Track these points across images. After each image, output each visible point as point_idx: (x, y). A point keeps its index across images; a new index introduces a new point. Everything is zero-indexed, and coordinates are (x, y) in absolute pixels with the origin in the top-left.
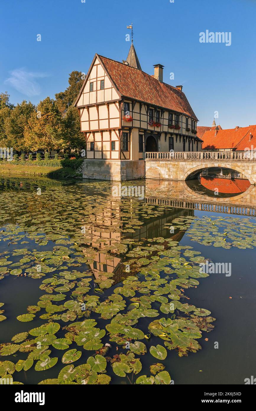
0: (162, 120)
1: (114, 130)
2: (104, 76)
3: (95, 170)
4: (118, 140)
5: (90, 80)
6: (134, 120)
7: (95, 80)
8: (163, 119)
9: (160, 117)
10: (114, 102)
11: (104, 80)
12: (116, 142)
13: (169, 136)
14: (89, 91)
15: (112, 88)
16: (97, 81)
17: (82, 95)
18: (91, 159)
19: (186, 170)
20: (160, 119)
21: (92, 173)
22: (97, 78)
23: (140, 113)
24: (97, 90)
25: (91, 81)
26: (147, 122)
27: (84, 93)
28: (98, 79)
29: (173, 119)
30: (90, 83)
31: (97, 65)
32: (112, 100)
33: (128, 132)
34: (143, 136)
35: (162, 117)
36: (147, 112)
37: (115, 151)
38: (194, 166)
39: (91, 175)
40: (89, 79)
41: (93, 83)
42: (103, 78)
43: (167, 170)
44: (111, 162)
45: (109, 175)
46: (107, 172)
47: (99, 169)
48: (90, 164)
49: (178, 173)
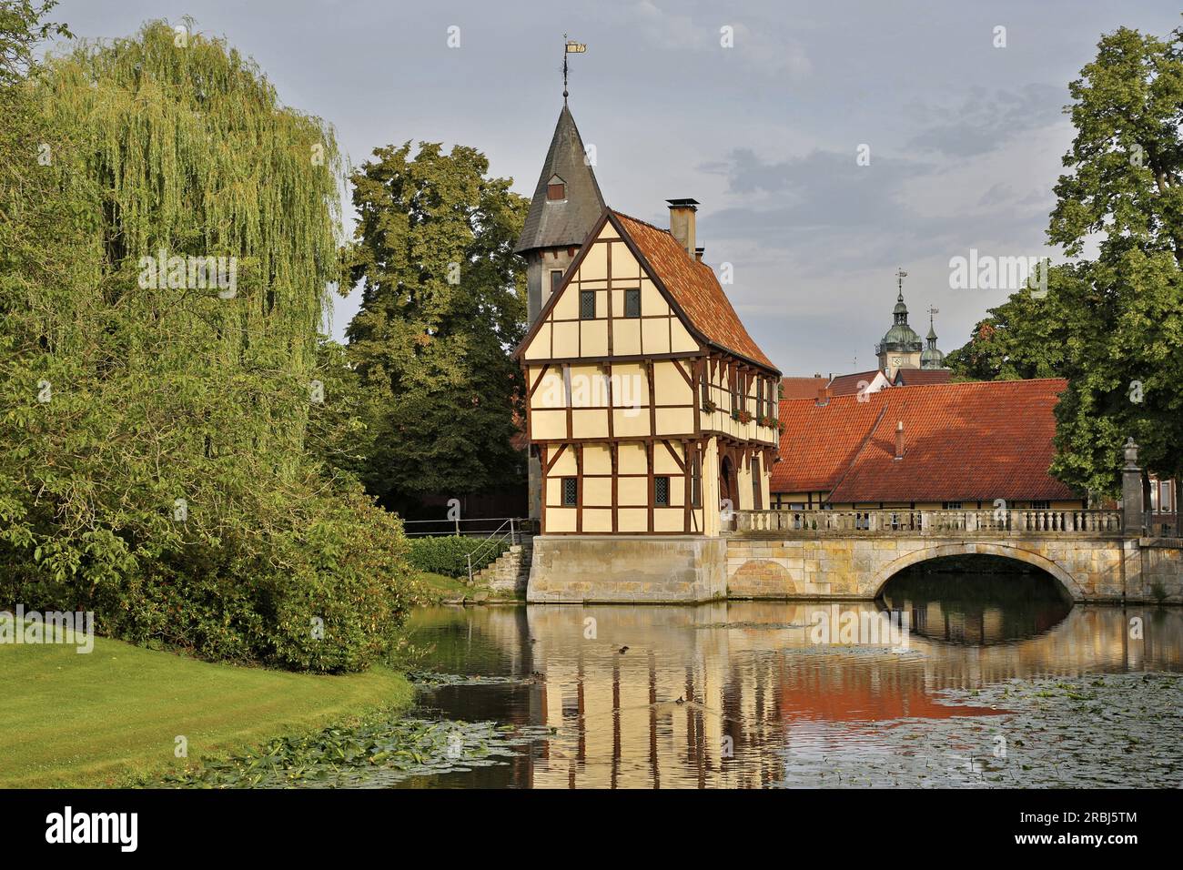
1: (665, 440)
2: (640, 279)
3: (584, 572)
4: (681, 472)
5: (580, 282)
6: (713, 412)
7: (604, 285)
9: (746, 394)
10: (673, 358)
11: (638, 291)
12: (671, 478)
13: (753, 452)
14: (577, 317)
15: (670, 317)
16: (609, 290)
17: (546, 326)
18: (565, 534)
19: (876, 566)
20: (746, 399)
21: (571, 583)
22: (609, 279)
23: (721, 388)
24: (610, 318)
25: (585, 286)
26: (729, 411)
27: (552, 322)
28: (615, 284)
29: (765, 397)
30: (582, 292)
31: (609, 241)
32: (671, 353)
33: (701, 447)
36: (729, 384)
37: (671, 507)
38: (903, 553)
39: (566, 590)
40: (576, 278)
41: (593, 292)
42: (635, 284)
43: (810, 567)
44: (654, 543)
45: (648, 585)
46: (637, 575)
47: (603, 568)
48: (560, 551)
49: (849, 576)
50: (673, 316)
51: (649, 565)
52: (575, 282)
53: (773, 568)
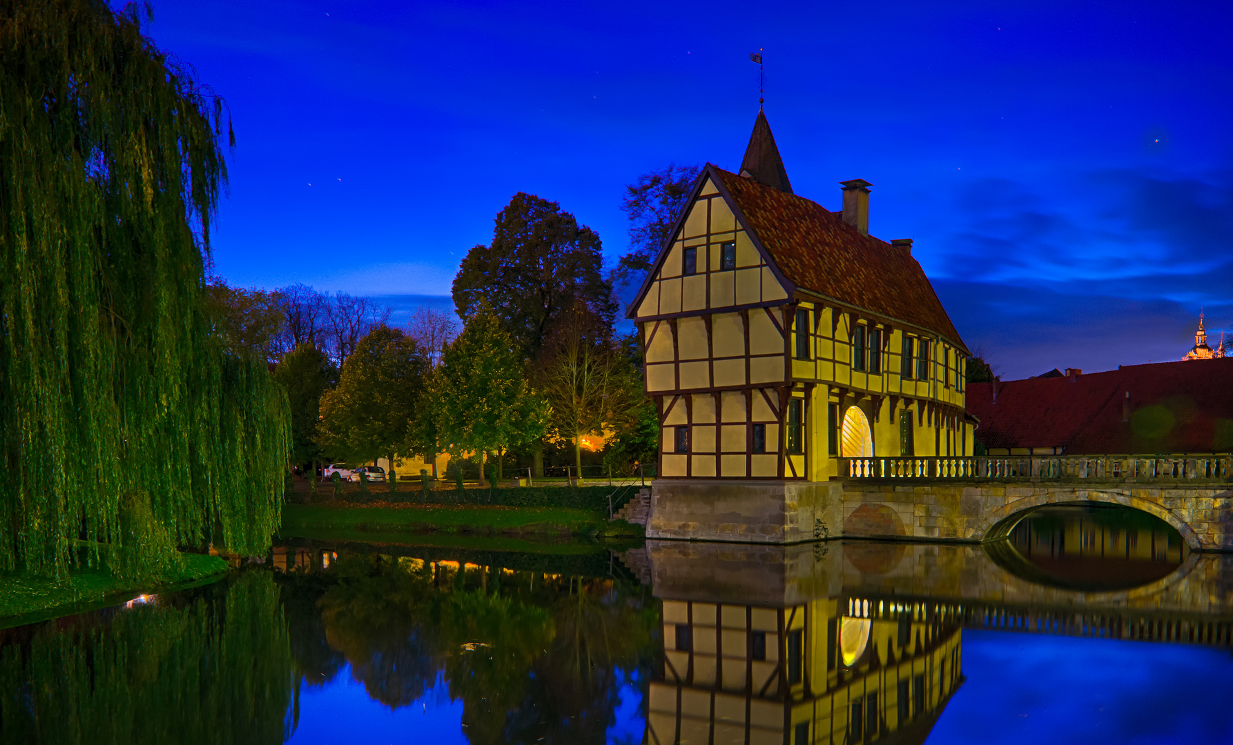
0: (886, 355)
1: (762, 388)
2: (735, 231)
3: (692, 513)
4: (776, 420)
5: (684, 240)
6: (818, 361)
7: (704, 240)
8: (889, 353)
9: (882, 349)
10: (766, 306)
11: (734, 242)
12: (767, 425)
13: (900, 405)
14: (681, 274)
15: (761, 266)
16: (708, 244)
17: (656, 284)
18: (677, 478)
19: (985, 511)
20: (882, 354)
21: (681, 523)
22: (708, 235)
23: (833, 339)
24: (708, 272)
25: (688, 244)
26: (850, 364)
27: (661, 280)
28: (712, 239)
29: (915, 355)
30: (685, 250)
31: (709, 197)
32: (762, 302)
33: (802, 395)
34: (838, 406)
35: (886, 350)
36: (850, 337)
37: (765, 453)
38: (1012, 499)
39: (677, 529)
40: (680, 237)
41: (694, 248)
42: (731, 237)
43: (920, 512)
44: (751, 487)
45: (744, 527)
46: (734, 518)
47: (707, 510)
48: (672, 493)
49: (957, 520)
50: (765, 265)
51: (745, 507)
52: (680, 240)
53: (884, 511)
